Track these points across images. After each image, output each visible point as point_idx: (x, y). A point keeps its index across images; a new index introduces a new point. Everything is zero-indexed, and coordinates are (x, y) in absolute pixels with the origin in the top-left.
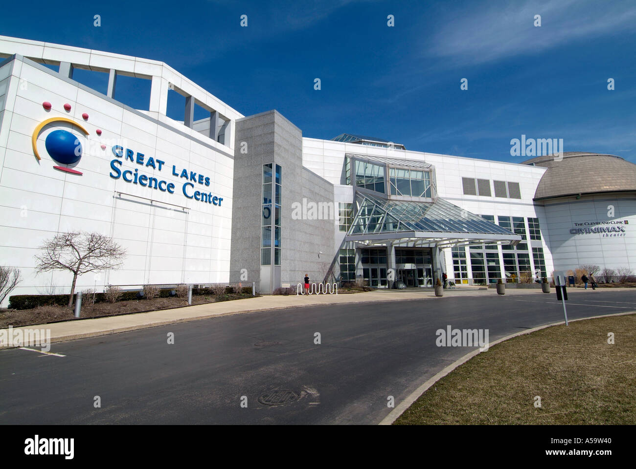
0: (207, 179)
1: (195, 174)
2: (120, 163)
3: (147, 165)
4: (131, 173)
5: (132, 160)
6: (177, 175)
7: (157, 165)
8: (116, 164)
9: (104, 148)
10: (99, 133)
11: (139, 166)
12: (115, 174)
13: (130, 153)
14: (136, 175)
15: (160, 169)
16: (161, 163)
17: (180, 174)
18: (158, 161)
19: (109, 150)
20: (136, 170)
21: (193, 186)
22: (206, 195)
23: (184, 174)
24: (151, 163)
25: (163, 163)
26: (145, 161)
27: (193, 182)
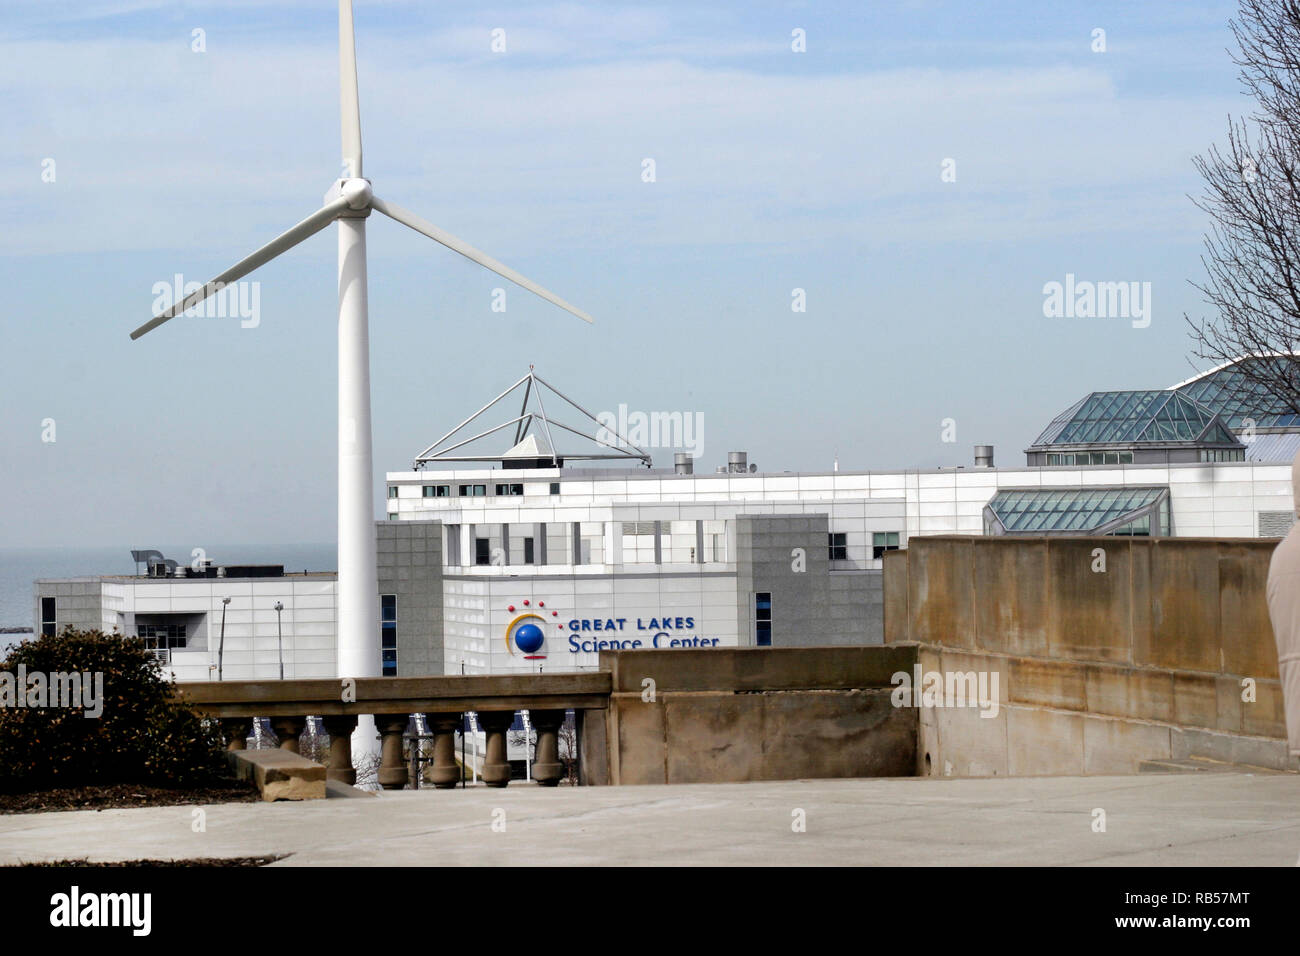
0: (689, 620)
1: (669, 619)
2: (578, 636)
3: (606, 629)
4: (589, 643)
5: (589, 629)
6: (644, 628)
7: (617, 625)
8: (574, 640)
9: (561, 627)
10: (555, 614)
11: (597, 634)
12: (574, 648)
13: (586, 624)
14: (595, 643)
15: (621, 628)
16: (621, 621)
17: (647, 626)
18: (618, 620)
19: (566, 627)
20: (595, 638)
21: (667, 635)
22: (689, 641)
23: (654, 624)
24: (610, 625)
25: (624, 620)
26: (604, 625)
27: (668, 630)
